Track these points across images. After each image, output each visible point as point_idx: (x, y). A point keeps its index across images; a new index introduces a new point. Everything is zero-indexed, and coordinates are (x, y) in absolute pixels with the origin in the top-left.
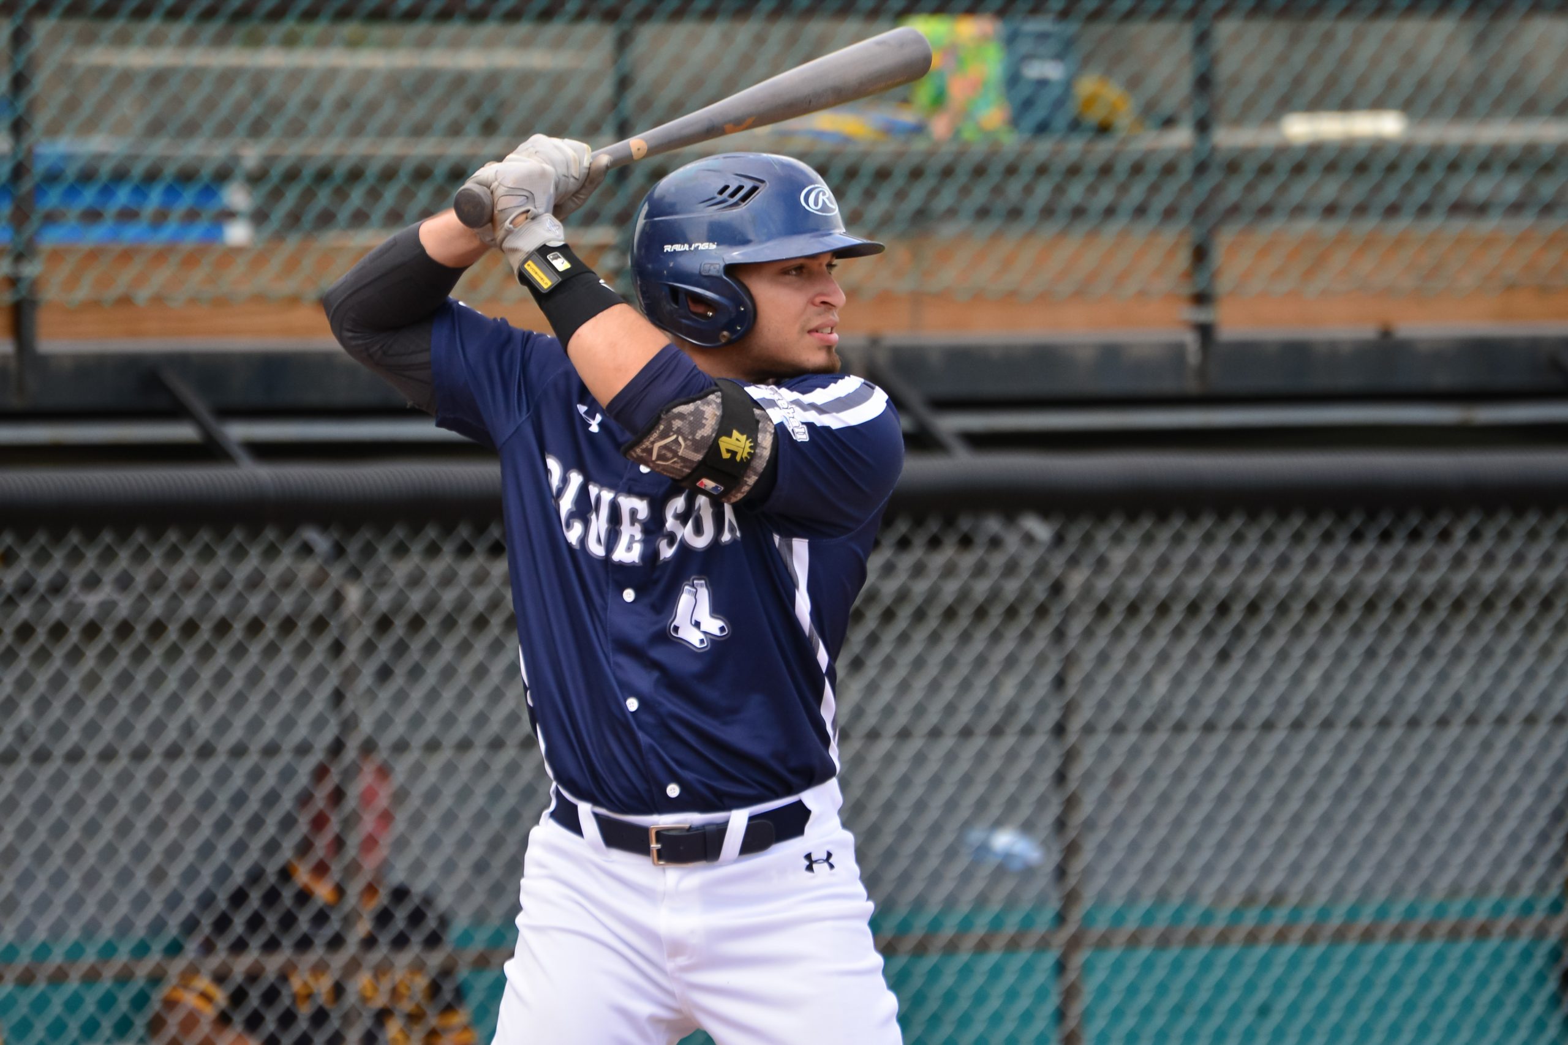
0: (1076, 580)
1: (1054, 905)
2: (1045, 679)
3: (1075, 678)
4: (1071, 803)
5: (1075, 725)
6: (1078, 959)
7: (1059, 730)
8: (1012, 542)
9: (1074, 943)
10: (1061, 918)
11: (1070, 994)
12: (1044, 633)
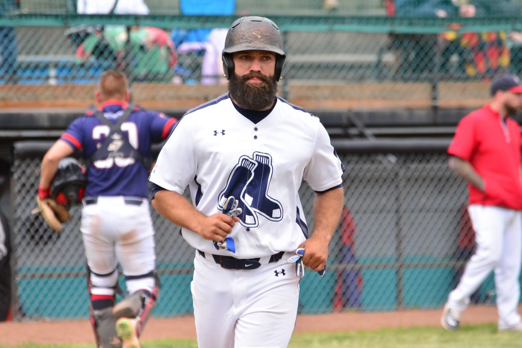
0: (402, 173)
1: (395, 257)
2: (393, 198)
3: (402, 198)
4: (400, 231)
5: (402, 210)
6: (403, 270)
7: (397, 211)
8: (385, 162)
9: (401, 266)
10: (397, 260)
11: (400, 280)
12: (393, 187)
